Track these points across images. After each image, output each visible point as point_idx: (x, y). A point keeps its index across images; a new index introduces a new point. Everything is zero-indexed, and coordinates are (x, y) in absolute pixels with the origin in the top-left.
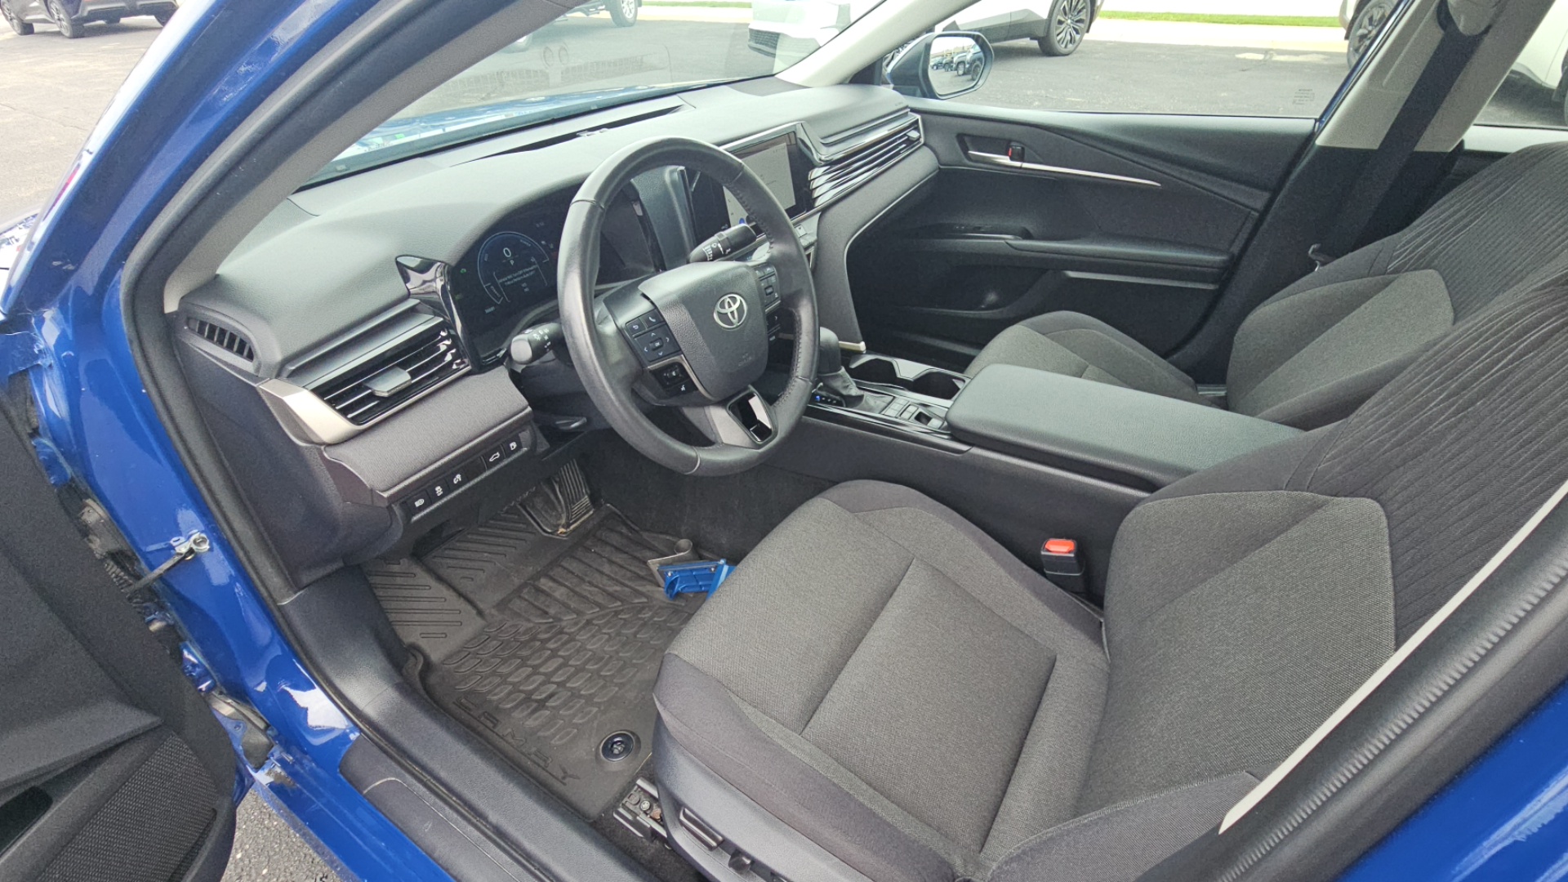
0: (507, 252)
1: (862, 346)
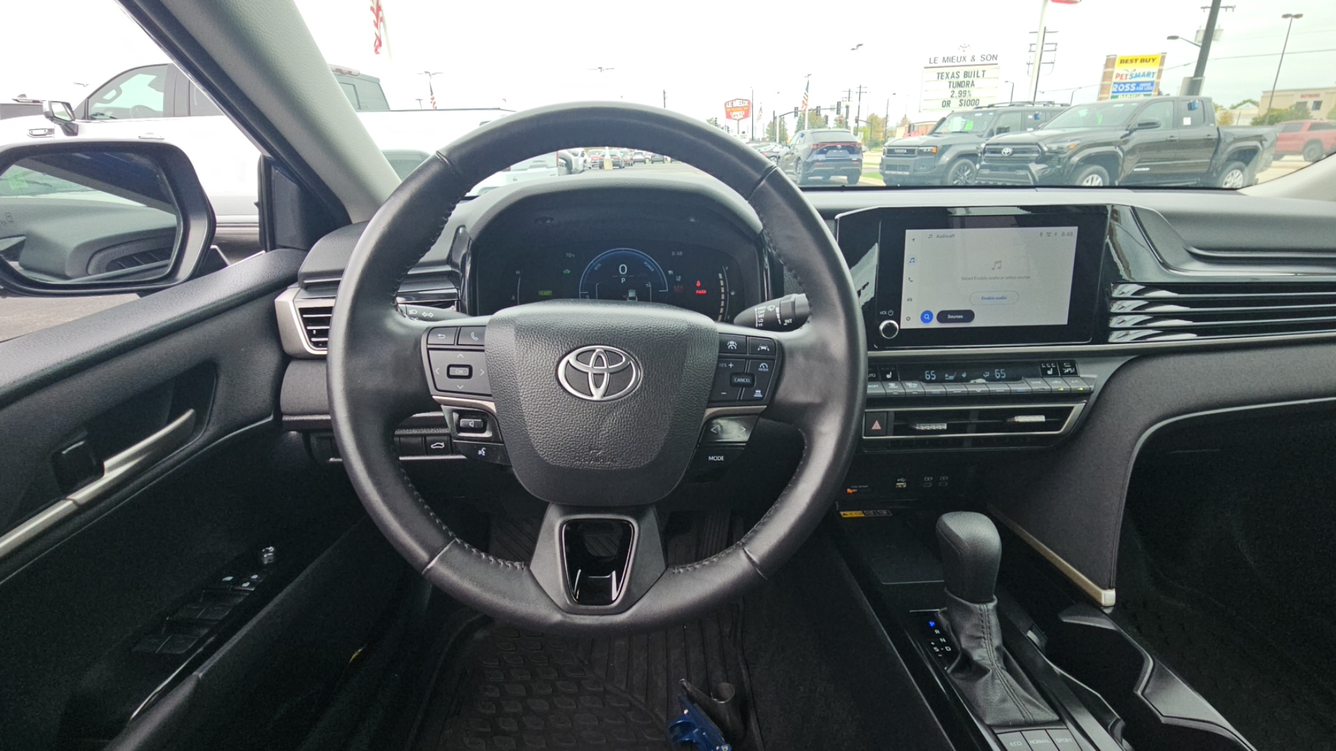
0: (623, 269)
1: (1108, 597)
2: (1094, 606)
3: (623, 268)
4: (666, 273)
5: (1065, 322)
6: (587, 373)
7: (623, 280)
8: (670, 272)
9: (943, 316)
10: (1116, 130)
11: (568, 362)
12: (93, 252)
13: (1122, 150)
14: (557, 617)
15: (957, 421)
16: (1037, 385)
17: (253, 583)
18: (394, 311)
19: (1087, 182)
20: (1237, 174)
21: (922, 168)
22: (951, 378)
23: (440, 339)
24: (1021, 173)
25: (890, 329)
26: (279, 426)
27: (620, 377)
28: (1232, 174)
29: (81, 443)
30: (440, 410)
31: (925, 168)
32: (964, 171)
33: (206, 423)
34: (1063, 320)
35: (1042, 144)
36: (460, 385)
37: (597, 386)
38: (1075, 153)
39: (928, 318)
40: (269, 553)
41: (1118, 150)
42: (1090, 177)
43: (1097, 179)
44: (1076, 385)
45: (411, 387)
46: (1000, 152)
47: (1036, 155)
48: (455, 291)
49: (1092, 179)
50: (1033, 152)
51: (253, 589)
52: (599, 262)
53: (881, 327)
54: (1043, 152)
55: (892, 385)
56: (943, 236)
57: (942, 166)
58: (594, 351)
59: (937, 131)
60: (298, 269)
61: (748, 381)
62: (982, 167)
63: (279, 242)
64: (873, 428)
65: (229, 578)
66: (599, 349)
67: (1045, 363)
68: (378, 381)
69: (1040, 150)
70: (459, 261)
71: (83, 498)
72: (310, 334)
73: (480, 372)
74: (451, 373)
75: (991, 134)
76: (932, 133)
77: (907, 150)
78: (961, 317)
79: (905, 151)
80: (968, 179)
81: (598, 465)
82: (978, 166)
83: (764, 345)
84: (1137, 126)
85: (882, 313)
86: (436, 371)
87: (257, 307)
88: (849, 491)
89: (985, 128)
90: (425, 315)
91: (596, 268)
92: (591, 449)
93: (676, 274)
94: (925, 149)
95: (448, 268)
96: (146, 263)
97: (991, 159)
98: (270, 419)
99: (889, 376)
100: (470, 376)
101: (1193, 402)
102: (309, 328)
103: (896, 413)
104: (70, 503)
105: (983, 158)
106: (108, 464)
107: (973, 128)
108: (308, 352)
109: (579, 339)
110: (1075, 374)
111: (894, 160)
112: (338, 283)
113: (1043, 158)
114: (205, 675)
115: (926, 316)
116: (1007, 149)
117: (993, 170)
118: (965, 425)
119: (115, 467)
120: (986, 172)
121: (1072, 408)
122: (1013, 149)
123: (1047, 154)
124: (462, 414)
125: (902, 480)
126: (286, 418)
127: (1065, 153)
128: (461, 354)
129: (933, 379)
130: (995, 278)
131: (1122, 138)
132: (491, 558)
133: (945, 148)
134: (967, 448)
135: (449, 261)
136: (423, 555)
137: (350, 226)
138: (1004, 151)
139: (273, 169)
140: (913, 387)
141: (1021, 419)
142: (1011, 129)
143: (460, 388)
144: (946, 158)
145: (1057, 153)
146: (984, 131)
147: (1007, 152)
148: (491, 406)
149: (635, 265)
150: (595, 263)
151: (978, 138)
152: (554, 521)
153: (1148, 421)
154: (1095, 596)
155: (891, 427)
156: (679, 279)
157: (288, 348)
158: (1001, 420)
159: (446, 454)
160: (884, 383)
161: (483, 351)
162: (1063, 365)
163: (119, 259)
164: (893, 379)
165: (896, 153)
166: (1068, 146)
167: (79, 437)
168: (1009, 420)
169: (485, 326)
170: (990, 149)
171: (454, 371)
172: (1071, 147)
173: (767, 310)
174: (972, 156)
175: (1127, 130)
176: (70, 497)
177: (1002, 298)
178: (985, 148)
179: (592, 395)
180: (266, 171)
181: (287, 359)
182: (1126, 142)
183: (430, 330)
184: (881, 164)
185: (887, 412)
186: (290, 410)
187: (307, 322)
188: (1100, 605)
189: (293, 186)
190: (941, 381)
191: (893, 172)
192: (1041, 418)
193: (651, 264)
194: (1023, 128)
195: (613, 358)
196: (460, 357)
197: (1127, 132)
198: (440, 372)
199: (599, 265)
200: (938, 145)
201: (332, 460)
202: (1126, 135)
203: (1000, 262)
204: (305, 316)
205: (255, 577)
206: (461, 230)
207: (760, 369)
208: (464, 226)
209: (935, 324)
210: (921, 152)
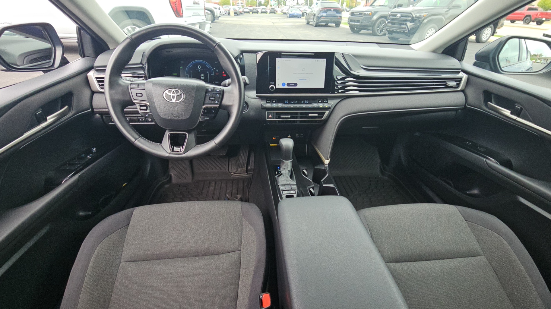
2: (323, 163)
3: (199, 67)
4: (213, 69)
5: (323, 87)
6: (170, 96)
7: (199, 71)
8: (214, 68)
9: (288, 84)
10: (443, 9)
11: (166, 93)
12: (24, 57)
13: (445, 18)
14: (167, 155)
15: (294, 115)
16: (315, 105)
17: (90, 156)
18: (121, 79)
19: (429, 31)
20: (489, 30)
21: (365, 22)
22: (292, 103)
23: (133, 86)
24: (404, 26)
25: (272, 88)
26: (93, 113)
27: (179, 97)
28: (487, 30)
29: (41, 112)
30: (135, 105)
31: (366, 22)
32: (382, 24)
33: (72, 110)
34: (323, 86)
35: (413, 13)
36: (140, 98)
37: (173, 99)
38: (425, 18)
39: (284, 85)
40: (94, 149)
41: (443, 17)
42: (431, 29)
43: (433, 30)
44: (326, 106)
45: (127, 99)
46: (396, 16)
47: (410, 18)
48: (143, 73)
49: (431, 30)
50: (409, 17)
51: (91, 158)
52: (192, 65)
53: (270, 87)
54: (413, 17)
55: (274, 104)
56: (287, 61)
57: (373, 21)
58: (172, 90)
59: (373, 5)
60: (93, 65)
61: (213, 99)
62: (389, 23)
63: (86, 54)
64: (269, 117)
65: (84, 155)
66: (173, 90)
67: (319, 99)
68: (118, 97)
69: (412, 16)
70: (144, 64)
71: (44, 126)
72: (99, 85)
73: (145, 95)
74: (137, 95)
75: (395, 7)
76: (371, 5)
77: (360, 13)
78: (294, 85)
79: (359, 14)
80: (383, 27)
81: (175, 118)
82: (387, 22)
83: (218, 90)
84: (452, 7)
85: (271, 83)
86: (133, 95)
87: (82, 76)
88: (273, 138)
89: (393, 4)
90: (131, 80)
91: (191, 67)
92: (173, 114)
93: (216, 69)
94: (367, 13)
95: (141, 66)
96: (42, 61)
97: (392, 19)
98: (90, 110)
99: (274, 102)
100: (142, 96)
101: (355, 111)
102: (99, 83)
103: (276, 113)
104: (41, 126)
105: (389, 18)
106: (48, 118)
107: (388, 4)
108: (99, 91)
109: (170, 87)
110: (327, 102)
111: (354, 18)
112: (105, 70)
113: (413, 20)
114: (81, 175)
115: (284, 84)
116: (399, 15)
117: (392, 24)
118: (297, 117)
119: (50, 119)
120: (390, 25)
121: (325, 112)
122: (401, 15)
123: (415, 18)
124: (141, 106)
125: (289, 135)
126: (95, 110)
127: (422, 18)
128: (139, 90)
129: (287, 103)
130: (303, 73)
131: (446, 12)
132: (151, 142)
133: (375, 13)
134: (298, 123)
135: (141, 63)
136: (133, 140)
137: (109, 50)
138: (397, 15)
139: (81, 31)
140: (280, 105)
141: (310, 115)
142: (403, 5)
143: (140, 99)
144: (375, 17)
145: (419, 18)
146: (392, 6)
147: (399, 16)
148: (148, 104)
149: (203, 66)
150: (190, 65)
151: (389, 9)
152: (167, 134)
153: (342, 116)
154: (324, 161)
155: (275, 117)
156: (217, 71)
157: (93, 89)
158: (305, 115)
159: (145, 122)
160: (272, 104)
161: (145, 89)
162: (324, 100)
163: (33, 59)
164: (275, 103)
165: (355, 14)
166: (423, 15)
167: (40, 110)
168: (308, 115)
169: (145, 83)
170: (392, 14)
171: (138, 95)
172: (424, 16)
173: (228, 81)
174: (385, 17)
175: (448, 9)
176: (40, 125)
177: (305, 79)
178: (390, 14)
179: (172, 101)
180: (79, 30)
181: (93, 93)
182: (447, 14)
183: (131, 84)
184: (349, 19)
185: (274, 112)
186: (96, 108)
187: (98, 81)
188: (325, 164)
189: (88, 37)
190: (289, 103)
191: (353, 23)
192: (317, 115)
193: (208, 66)
194: (408, 6)
195: (177, 92)
196: (139, 91)
197: (448, 10)
198: (134, 95)
199: (192, 66)
200: (372, 11)
201: (110, 123)
202: (447, 11)
203: (304, 69)
204: (97, 80)
205: (91, 155)
206: (144, 53)
207: (217, 96)
208: (145, 52)
209: (286, 87)
210: (365, 14)
